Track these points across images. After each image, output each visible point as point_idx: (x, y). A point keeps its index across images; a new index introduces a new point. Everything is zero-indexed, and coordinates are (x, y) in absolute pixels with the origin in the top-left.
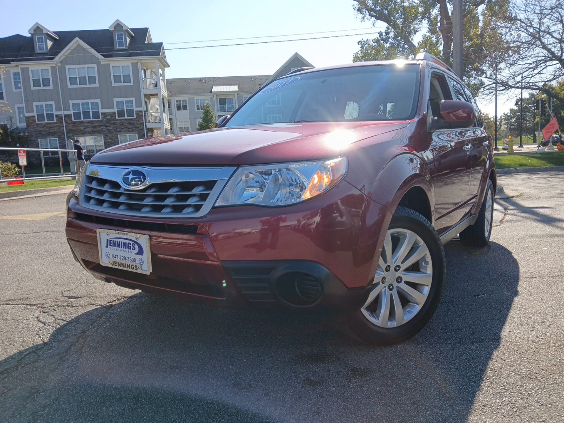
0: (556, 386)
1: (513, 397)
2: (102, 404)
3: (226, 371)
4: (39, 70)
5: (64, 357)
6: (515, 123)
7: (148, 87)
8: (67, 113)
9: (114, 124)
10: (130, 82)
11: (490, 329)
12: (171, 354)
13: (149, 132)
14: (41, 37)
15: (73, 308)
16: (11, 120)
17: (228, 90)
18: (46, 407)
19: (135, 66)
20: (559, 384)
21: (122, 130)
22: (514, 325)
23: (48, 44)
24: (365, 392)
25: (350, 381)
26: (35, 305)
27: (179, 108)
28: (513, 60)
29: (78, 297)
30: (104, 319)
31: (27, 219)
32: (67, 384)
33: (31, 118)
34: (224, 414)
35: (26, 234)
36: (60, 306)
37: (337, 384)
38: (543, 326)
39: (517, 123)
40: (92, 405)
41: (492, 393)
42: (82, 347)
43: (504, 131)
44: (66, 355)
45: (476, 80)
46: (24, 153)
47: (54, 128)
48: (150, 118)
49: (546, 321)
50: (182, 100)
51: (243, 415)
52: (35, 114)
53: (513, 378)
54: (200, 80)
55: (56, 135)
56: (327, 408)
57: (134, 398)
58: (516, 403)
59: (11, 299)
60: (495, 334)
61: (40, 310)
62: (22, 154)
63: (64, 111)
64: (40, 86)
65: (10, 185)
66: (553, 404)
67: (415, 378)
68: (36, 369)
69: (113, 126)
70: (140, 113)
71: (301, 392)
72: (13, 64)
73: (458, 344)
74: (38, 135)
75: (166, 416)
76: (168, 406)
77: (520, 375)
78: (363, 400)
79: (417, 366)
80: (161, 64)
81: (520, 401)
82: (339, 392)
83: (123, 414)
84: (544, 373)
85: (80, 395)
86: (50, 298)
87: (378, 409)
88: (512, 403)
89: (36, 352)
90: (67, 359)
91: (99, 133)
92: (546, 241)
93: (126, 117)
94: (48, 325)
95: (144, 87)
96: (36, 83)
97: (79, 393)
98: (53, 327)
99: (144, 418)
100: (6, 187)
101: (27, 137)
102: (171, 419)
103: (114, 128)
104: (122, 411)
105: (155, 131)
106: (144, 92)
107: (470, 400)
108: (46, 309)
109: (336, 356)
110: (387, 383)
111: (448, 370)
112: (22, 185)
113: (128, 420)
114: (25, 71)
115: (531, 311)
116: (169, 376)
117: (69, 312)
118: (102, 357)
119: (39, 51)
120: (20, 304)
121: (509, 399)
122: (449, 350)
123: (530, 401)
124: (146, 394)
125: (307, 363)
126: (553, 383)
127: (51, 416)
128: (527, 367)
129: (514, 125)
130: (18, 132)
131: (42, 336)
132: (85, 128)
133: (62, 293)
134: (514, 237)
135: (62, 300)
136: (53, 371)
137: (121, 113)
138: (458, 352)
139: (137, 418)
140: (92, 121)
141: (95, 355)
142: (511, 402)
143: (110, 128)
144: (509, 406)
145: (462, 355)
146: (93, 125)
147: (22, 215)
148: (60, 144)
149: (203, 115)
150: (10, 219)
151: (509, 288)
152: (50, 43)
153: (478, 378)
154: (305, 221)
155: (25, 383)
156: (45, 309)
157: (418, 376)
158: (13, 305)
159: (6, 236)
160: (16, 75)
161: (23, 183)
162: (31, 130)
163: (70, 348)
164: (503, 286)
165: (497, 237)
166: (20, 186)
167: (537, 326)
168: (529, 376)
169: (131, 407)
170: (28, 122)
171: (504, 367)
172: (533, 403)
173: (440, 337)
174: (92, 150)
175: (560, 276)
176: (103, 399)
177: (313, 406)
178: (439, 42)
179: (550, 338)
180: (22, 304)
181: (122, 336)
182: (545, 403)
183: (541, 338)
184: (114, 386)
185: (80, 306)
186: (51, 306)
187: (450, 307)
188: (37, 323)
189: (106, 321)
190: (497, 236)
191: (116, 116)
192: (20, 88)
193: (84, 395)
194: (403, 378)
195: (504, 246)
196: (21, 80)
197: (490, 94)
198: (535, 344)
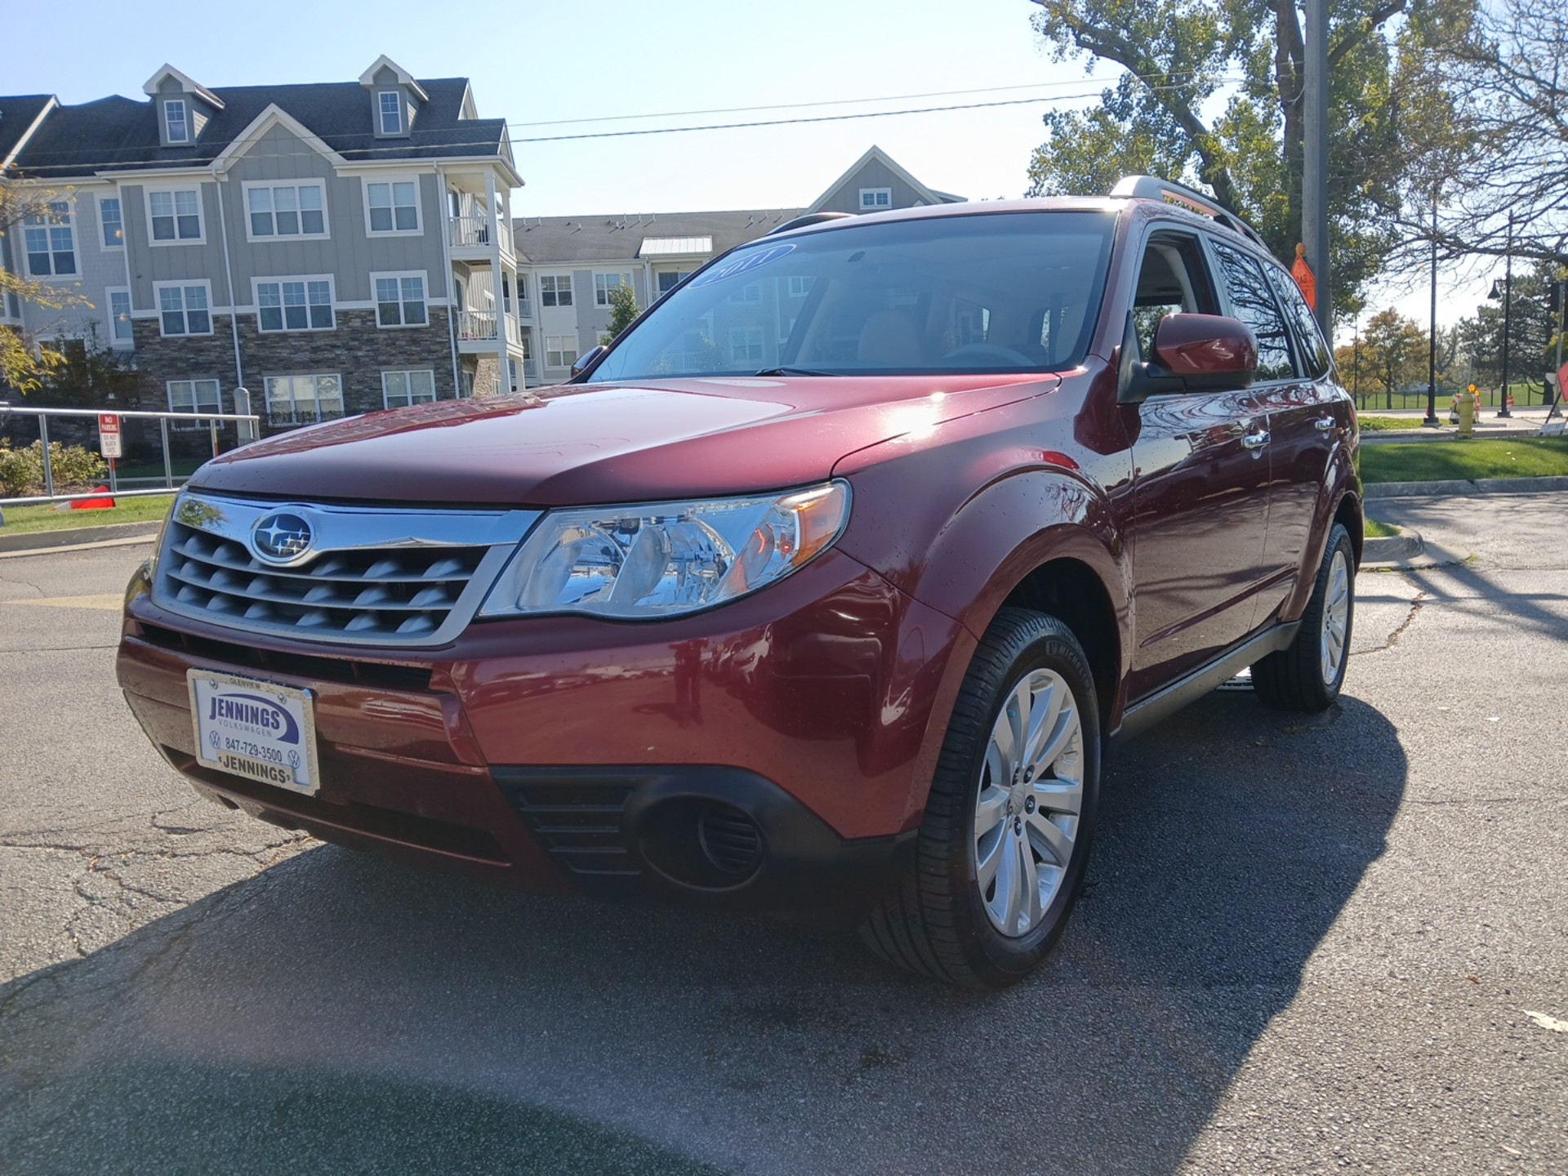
0: (1402, 1114)
1: (1276, 1140)
2: (192, 1122)
3: (531, 1043)
4: (169, 193)
5: (124, 991)
6: (1494, 347)
7: (462, 241)
8: (244, 310)
9: (371, 341)
10: (416, 228)
11: (1267, 947)
12: (398, 993)
13: (464, 366)
14: (177, 103)
15: (175, 860)
16: (94, 329)
17: (683, 250)
18: (50, 1124)
19: (429, 184)
20: (1411, 1108)
21: (392, 358)
22: (1336, 940)
23: (195, 121)
24: (883, 1111)
25: (849, 1082)
26: (78, 849)
27: (548, 299)
28: (1476, 174)
29: (193, 831)
30: (247, 891)
31: (105, 608)
32: (116, 1064)
33: (147, 324)
34: (498, 1158)
35: (95, 650)
36: (141, 853)
37: (812, 1088)
38: (1419, 943)
39: (1498, 348)
40: (166, 1122)
41: (1221, 1127)
42: (175, 967)
43: (1462, 369)
44: (130, 988)
45: (1377, 225)
46: (114, 422)
47: (209, 351)
48: (467, 327)
49: (1429, 928)
50: (558, 277)
51: (544, 1165)
52: (157, 313)
53: (1291, 1088)
54: (609, 222)
55: (213, 372)
56: (770, 1152)
57: (276, 1109)
58: (1280, 1157)
59: (20, 829)
60: (1278, 962)
61: (89, 863)
62: (108, 426)
63: (235, 305)
64: (173, 237)
65: (76, 511)
66: (1378, 1163)
67: (1024, 1078)
68: (47, 1024)
69: (368, 348)
70: (442, 313)
71: (712, 1106)
72: (102, 175)
73: (1168, 988)
74: (164, 370)
75: (348, 1160)
76: (358, 1133)
77: (1312, 1079)
78: (870, 1133)
79: (1040, 1044)
80: (500, 179)
81: (1291, 1152)
82: (811, 1111)
83: (238, 1151)
84: (1381, 1076)
85: (142, 1094)
86: (120, 831)
87: (904, 1159)
88: (1267, 1157)
89: (54, 978)
90: (130, 998)
91: (329, 367)
92: (1502, 696)
93: (403, 324)
94: (100, 904)
95: (453, 242)
96: (163, 227)
97: (140, 1090)
98: (112, 909)
99: (292, 1161)
100: (64, 516)
101: (135, 375)
102: (359, 1167)
103: (371, 353)
104: (239, 1143)
105: (483, 363)
106: (452, 254)
107: (1157, 1144)
108: (104, 862)
109: (830, 1013)
110: (946, 1091)
111: (1120, 1060)
112: (107, 512)
113: (250, 1165)
114: (133, 195)
115: (1399, 899)
116: (378, 1053)
117: (160, 870)
118: (218, 996)
119: (170, 142)
120: (40, 845)
121: (1264, 1146)
122: (1138, 1003)
123: (1318, 1153)
124: (309, 1098)
125: (750, 1027)
126: (1395, 1105)
127: (56, 1150)
128: (1338, 1058)
129: (1489, 354)
130: (110, 363)
131: (77, 935)
132: (291, 354)
133: (154, 817)
134: (1416, 684)
135: (149, 836)
136: (88, 1029)
137: (389, 312)
138: (1162, 1010)
139: (274, 1161)
140: (310, 335)
141: (202, 990)
142: (1267, 1154)
143: (360, 353)
144: (1256, 1164)
145: (1169, 1019)
146: (314, 345)
147: (94, 596)
148: (226, 396)
149: (614, 319)
150: (62, 605)
151: (1356, 833)
152: (200, 121)
153: (1196, 1084)
154: (729, 654)
155: (10, 1060)
156: (102, 860)
157: (1034, 1073)
158: (22, 849)
159: (42, 654)
160: (109, 206)
161: (114, 505)
162: (148, 356)
163: (145, 968)
164: (1342, 824)
165: (1369, 682)
166: (103, 512)
167: (1400, 943)
168: (1336, 1083)
169: (264, 1132)
170: (138, 335)
171: (1274, 1056)
172: (1325, 1159)
173: (1125, 964)
174: (309, 413)
175: (1511, 800)
176: (198, 1109)
177: (734, 1146)
178: (1274, 118)
179: (1425, 980)
180: (46, 844)
181: (283, 941)
182: (1357, 1159)
183: (1402, 977)
184: (232, 1074)
185: (194, 854)
186: (118, 853)
187: (1177, 883)
188: (73, 899)
189: (250, 898)
190: (1368, 679)
191: (375, 321)
192: (119, 242)
193: (152, 1095)
194: (992, 1078)
195: (1379, 709)
196: (122, 221)
197: (1407, 270)
198: (1378, 993)
